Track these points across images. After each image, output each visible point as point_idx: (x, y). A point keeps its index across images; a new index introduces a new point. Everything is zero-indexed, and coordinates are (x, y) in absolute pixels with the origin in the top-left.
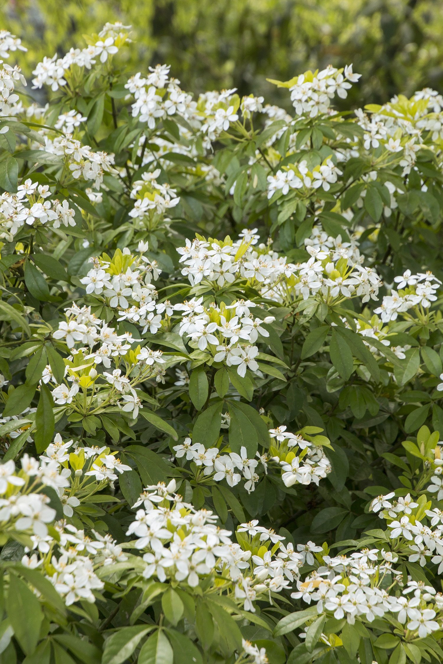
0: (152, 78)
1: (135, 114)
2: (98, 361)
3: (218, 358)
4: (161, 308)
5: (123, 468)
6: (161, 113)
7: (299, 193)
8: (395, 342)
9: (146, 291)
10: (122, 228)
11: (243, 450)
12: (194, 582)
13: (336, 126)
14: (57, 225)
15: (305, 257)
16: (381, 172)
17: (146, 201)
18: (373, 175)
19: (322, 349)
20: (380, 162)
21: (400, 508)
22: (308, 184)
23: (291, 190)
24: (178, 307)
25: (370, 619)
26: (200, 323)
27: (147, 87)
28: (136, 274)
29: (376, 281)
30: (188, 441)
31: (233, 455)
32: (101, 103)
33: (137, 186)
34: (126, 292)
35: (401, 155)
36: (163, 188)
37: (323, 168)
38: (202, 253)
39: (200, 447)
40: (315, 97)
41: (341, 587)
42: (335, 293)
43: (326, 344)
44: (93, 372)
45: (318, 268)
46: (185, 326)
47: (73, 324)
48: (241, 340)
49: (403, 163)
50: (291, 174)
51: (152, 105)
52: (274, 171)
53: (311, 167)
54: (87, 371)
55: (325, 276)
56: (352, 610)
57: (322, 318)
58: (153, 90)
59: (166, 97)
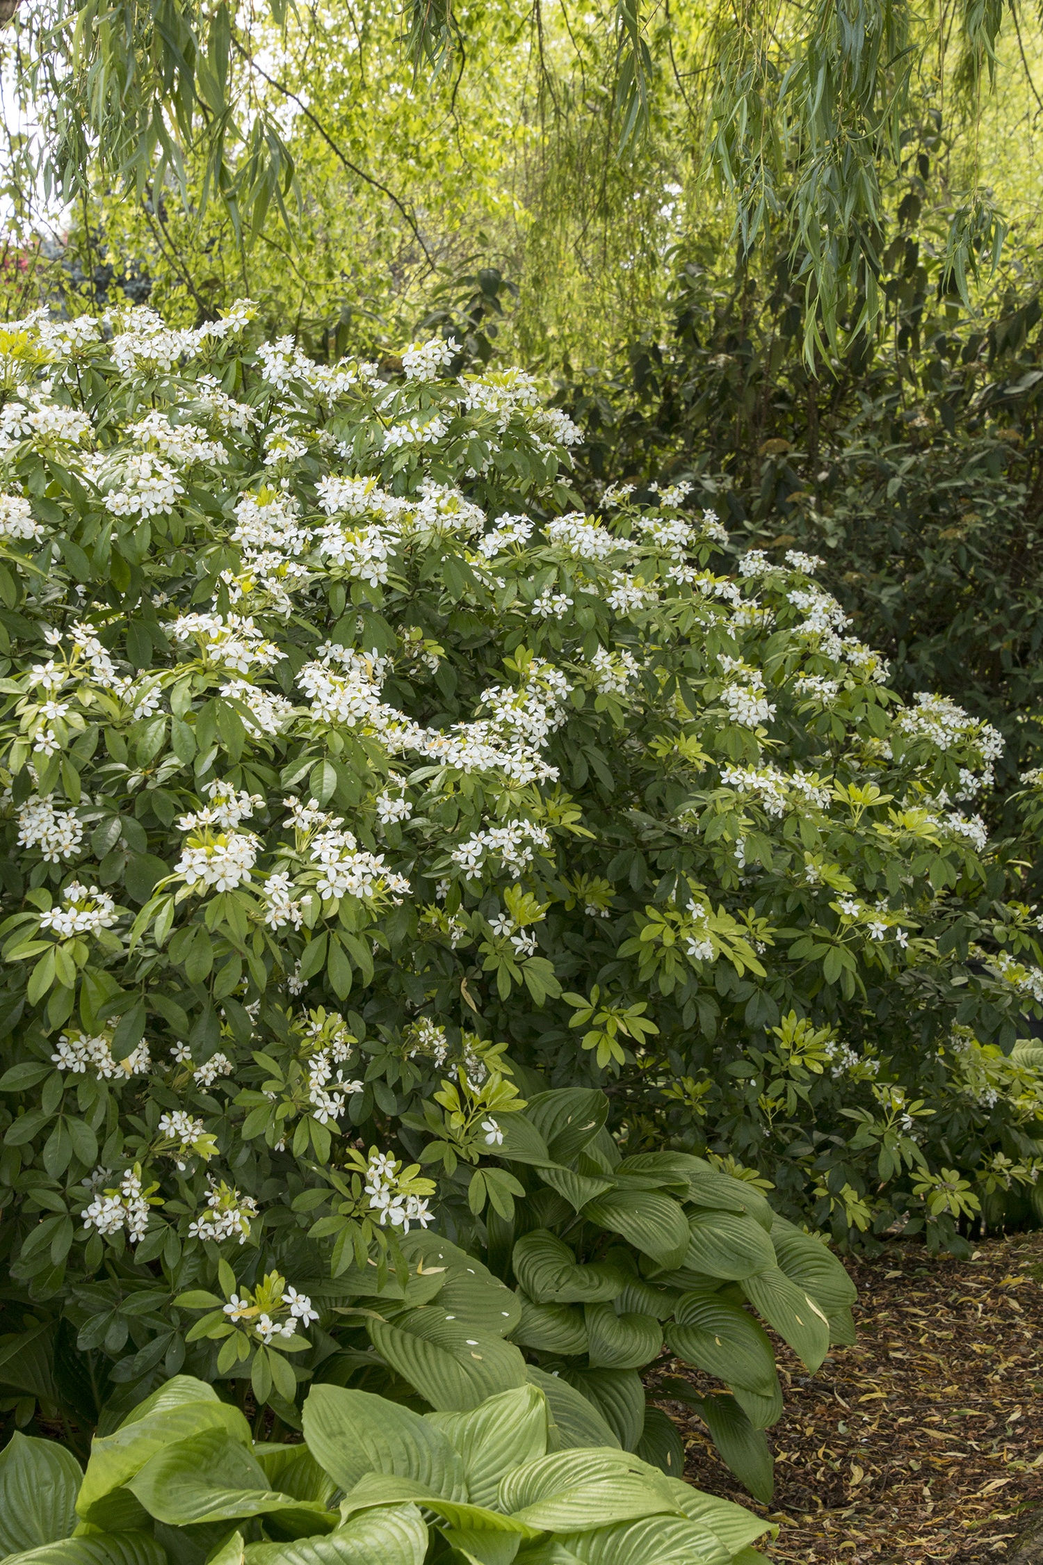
0: (280, 346)
1: (265, 377)
2: (256, 571)
3: (354, 573)
4: (302, 533)
5: (282, 656)
6: (288, 377)
7: (411, 447)
8: (496, 573)
9: (289, 521)
10: (256, 476)
11: (375, 650)
12: (352, 723)
13: (441, 390)
14: (213, 463)
15: (418, 497)
16: (480, 430)
17: (279, 450)
18: (473, 434)
19: (433, 580)
20: (477, 420)
21: (503, 699)
22: (419, 438)
23: (405, 443)
24: (318, 531)
25: (483, 768)
26: (338, 542)
27: (275, 354)
28: (280, 506)
29: (481, 516)
30: (328, 643)
31: (367, 654)
32: (233, 367)
33: (270, 438)
34: (272, 521)
35: (497, 416)
36: (293, 440)
37: (431, 424)
38: (337, 487)
39: (340, 647)
40: (424, 363)
41: (460, 746)
42: (447, 525)
43: (436, 575)
44: (253, 579)
45: (433, 503)
46: (325, 547)
47: (247, 530)
48: (374, 558)
49: (499, 423)
50: (405, 428)
51: (280, 369)
52: (388, 429)
53: (421, 423)
54: (247, 579)
55: (439, 512)
56: (469, 761)
57: (437, 547)
58: (280, 356)
59: (292, 362)
